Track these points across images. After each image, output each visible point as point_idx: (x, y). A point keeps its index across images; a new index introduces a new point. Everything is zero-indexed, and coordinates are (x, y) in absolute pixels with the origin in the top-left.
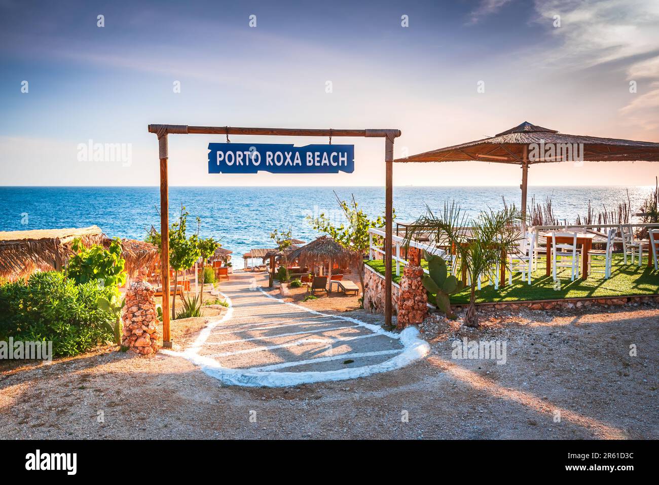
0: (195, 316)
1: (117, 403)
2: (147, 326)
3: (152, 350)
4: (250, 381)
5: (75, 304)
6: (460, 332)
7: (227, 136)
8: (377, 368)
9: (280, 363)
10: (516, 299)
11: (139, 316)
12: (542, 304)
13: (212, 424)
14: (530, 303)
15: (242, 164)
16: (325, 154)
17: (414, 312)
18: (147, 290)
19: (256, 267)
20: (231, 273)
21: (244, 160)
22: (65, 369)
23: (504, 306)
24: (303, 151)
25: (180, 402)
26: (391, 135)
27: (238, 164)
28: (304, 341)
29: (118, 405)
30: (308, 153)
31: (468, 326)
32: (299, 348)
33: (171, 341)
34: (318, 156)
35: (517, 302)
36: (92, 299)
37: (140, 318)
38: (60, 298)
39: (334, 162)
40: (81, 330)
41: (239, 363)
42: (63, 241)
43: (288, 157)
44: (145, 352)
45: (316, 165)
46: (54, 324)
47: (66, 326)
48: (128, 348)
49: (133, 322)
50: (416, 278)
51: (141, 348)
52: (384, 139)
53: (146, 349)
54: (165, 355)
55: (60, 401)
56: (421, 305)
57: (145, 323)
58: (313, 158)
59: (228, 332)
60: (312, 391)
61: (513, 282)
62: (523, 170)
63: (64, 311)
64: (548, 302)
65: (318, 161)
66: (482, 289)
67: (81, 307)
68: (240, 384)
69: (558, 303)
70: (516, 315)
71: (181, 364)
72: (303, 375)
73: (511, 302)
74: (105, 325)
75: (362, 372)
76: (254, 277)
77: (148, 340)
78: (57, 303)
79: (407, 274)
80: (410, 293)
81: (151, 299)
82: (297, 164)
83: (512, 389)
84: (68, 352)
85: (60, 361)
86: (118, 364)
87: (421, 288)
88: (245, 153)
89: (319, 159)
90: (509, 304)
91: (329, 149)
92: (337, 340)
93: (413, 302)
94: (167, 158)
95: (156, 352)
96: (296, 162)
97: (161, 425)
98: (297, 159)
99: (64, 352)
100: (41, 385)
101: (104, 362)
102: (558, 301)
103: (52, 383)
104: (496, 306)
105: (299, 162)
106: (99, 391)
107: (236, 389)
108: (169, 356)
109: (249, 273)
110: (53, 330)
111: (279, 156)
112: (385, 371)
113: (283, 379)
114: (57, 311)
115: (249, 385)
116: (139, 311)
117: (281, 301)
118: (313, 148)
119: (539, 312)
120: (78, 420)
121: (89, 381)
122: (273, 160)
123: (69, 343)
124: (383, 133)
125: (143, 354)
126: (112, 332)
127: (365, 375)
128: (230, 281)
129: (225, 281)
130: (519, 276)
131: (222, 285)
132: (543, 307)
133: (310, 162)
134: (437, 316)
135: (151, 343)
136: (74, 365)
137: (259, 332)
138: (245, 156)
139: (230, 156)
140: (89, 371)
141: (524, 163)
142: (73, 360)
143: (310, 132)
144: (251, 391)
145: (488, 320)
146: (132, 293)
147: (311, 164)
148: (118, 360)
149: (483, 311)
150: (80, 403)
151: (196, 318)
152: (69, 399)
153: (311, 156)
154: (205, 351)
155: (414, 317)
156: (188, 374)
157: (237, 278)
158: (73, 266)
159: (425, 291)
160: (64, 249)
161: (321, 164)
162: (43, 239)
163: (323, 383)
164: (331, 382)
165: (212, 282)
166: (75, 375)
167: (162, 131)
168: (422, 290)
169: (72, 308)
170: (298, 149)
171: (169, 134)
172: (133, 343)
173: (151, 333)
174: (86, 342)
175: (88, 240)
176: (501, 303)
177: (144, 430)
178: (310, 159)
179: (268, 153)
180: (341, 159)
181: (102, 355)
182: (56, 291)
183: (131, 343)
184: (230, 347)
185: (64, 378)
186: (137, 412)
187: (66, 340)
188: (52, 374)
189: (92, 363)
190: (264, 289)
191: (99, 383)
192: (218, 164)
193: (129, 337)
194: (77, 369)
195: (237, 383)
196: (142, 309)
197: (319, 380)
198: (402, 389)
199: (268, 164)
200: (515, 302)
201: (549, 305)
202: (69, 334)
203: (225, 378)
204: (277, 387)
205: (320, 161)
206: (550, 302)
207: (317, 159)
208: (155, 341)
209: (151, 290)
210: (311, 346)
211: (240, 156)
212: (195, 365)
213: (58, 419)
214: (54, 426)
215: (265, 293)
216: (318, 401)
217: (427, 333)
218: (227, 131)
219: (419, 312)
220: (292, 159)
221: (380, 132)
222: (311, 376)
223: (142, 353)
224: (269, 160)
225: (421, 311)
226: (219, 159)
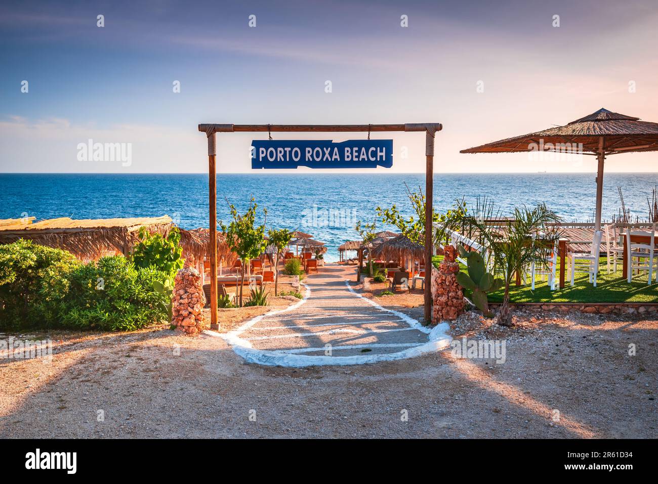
0: (261, 304)
1: (152, 369)
2: (193, 308)
3: (197, 330)
4: (268, 360)
5: (134, 286)
6: (489, 330)
7: (270, 134)
8: (384, 357)
9: (304, 348)
10: (566, 300)
11: (185, 298)
12: (596, 307)
13: (219, 391)
14: (582, 305)
15: (283, 160)
16: (363, 149)
17: (448, 308)
18: (193, 275)
19: (350, 259)
20: (321, 265)
21: (285, 156)
22: (121, 341)
23: (552, 307)
24: (341, 146)
25: (203, 373)
26: (432, 129)
27: (279, 160)
28: (338, 330)
29: (152, 371)
30: (346, 149)
31: (499, 325)
32: (330, 336)
33: (217, 324)
34: (356, 151)
35: (569, 304)
36: (148, 282)
37: (186, 301)
38: (122, 280)
39: (372, 157)
40: (139, 309)
41: (268, 346)
42: (130, 230)
43: (327, 152)
44: (190, 331)
45: (354, 160)
46: (117, 302)
47: (126, 304)
48: (176, 326)
49: (181, 304)
50: (451, 274)
51: (187, 328)
52: (425, 133)
53: (191, 328)
54: (207, 335)
55: (108, 364)
56: (455, 302)
57: (191, 305)
58: (352, 153)
59: (276, 320)
60: (317, 372)
61: (575, 284)
62: (599, 162)
63: (124, 290)
64: (604, 306)
65: (356, 157)
66: (535, 289)
67: (139, 288)
68: (260, 363)
69: (617, 307)
70: (562, 317)
71: (218, 344)
72: (314, 358)
73: (561, 304)
74: (160, 305)
75: (369, 359)
76: (344, 270)
77: (193, 321)
78: (119, 284)
79: (442, 270)
80: (444, 289)
81: (196, 284)
82: (336, 159)
83: (502, 383)
84: (126, 327)
85: (119, 334)
86: (165, 340)
87: (455, 284)
88: (286, 149)
89: (357, 154)
90: (558, 305)
91: (368, 144)
92: (369, 332)
93: (446, 298)
94: (215, 155)
95: (200, 332)
96: (334, 157)
97: (178, 388)
98: (336, 155)
99: (123, 327)
100: (98, 352)
101: (154, 337)
102: (616, 305)
103: (107, 350)
104: (542, 307)
105: (338, 157)
106: (141, 359)
107: (255, 366)
108: (211, 336)
109: (342, 266)
110: (116, 307)
111: (318, 152)
112: (392, 359)
113: (296, 360)
114: (119, 291)
115: (267, 364)
116: (186, 294)
117: (359, 295)
118: (351, 144)
119: (592, 315)
120: (116, 379)
121: (136, 351)
122: (312, 156)
123: (127, 319)
124: (423, 127)
125: (188, 333)
126: (166, 312)
127: (372, 362)
128: (319, 273)
129: (314, 273)
130: (587, 279)
131: (310, 277)
132: (598, 311)
133: (348, 157)
134: (473, 313)
135: (195, 324)
136: (129, 338)
137: (305, 321)
138: (285, 152)
139: (271, 152)
140: (139, 343)
141: (600, 154)
142: (130, 334)
143: (347, 128)
144: (266, 369)
145: (528, 320)
146: (180, 278)
147: (349, 159)
148: (166, 336)
149: (527, 311)
150: (122, 368)
151: (261, 306)
152: (115, 364)
153: (350, 152)
154: (246, 334)
155: (448, 313)
156: (220, 352)
157: (326, 270)
158: (138, 253)
159: (460, 288)
160: (131, 237)
161: (359, 159)
162: (113, 227)
163: (331, 366)
164: (339, 366)
165: (298, 274)
166: (126, 346)
167: (210, 130)
168: (457, 286)
169: (131, 289)
170: (337, 145)
171: (217, 133)
172: (180, 322)
173: (196, 314)
174: (142, 319)
175: (156, 229)
176: (549, 304)
177: (164, 391)
178: (349, 154)
179: (308, 149)
180: (379, 154)
181: (154, 332)
182: (119, 273)
183: (178, 322)
184: (270, 332)
185: (117, 348)
186: (164, 378)
187: (125, 316)
188: (110, 344)
189: (144, 337)
190: (351, 283)
191: (143, 353)
192: (261, 160)
193: (177, 316)
194: (130, 341)
195: (257, 362)
196: (188, 292)
197: (327, 364)
198: (399, 375)
199: (307, 160)
200: (565, 304)
201: (605, 309)
202: (129, 312)
203: (249, 356)
204: (290, 367)
205: (358, 157)
206: (607, 305)
207: (355, 154)
208: (199, 322)
209: (197, 275)
210: (342, 335)
211: (281, 152)
212: (229, 345)
213: (102, 378)
214: (96, 382)
215: (349, 287)
216: (319, 380)
217: (457, 329)
218: (269, 128)
219: (453, 308)
220: (331, 154)
221: (420, 127)
222: (322, 360)
223: (187, 331)
224: (308, 155)
225: (456, 307)
226: (261, 156)
